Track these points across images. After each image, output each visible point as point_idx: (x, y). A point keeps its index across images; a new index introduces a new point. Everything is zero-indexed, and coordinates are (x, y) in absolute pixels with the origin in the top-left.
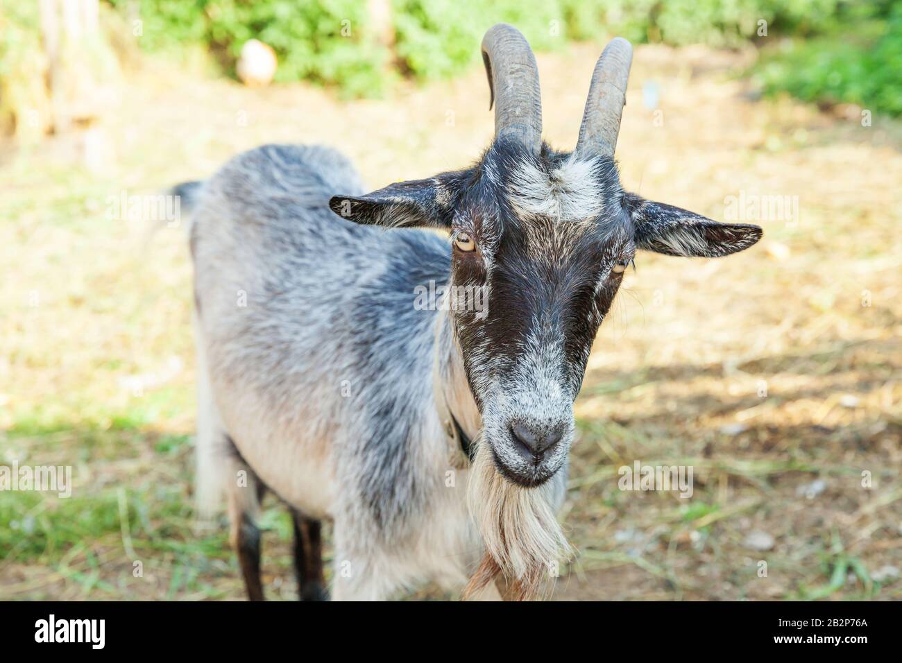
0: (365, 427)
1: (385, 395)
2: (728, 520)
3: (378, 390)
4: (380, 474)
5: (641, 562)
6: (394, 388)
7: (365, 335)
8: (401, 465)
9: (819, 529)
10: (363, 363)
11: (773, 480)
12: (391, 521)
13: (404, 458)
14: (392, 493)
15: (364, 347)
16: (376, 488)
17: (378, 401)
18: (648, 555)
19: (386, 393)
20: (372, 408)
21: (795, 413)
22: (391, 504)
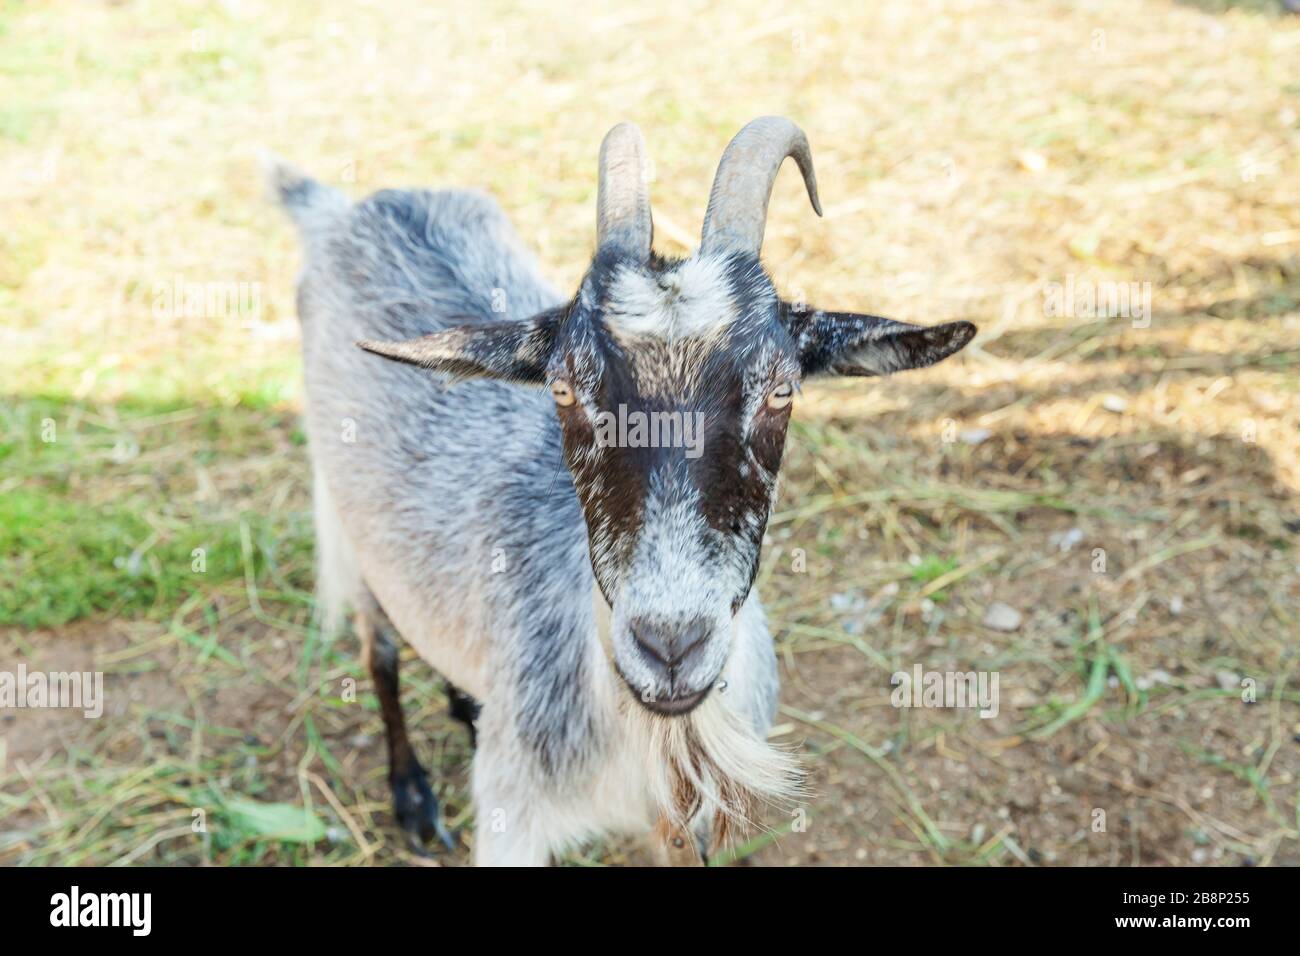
0: (520, 650)
1: (546, 612)
2: (967, 582)
3: (537, 605)
4: (547, 709)
5: (862, 645)
6: (559, 606)
7: (519, 536)
8: (575, 699)
9: (1074, 601)
10: (514, 571)
11: (1020, 518)
12: (564, 766)
13: (578, 690)
14: (564, 731)
15: (517, 550)
16: (541, 727)
17: (537, 618)
18: (870, 631)
19: (548, 610)
20: (531, 626)
21: (1049, 419)
22: (563, 745)
